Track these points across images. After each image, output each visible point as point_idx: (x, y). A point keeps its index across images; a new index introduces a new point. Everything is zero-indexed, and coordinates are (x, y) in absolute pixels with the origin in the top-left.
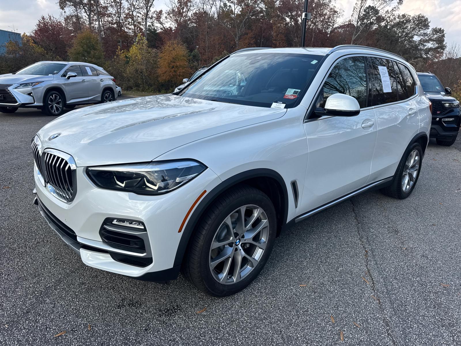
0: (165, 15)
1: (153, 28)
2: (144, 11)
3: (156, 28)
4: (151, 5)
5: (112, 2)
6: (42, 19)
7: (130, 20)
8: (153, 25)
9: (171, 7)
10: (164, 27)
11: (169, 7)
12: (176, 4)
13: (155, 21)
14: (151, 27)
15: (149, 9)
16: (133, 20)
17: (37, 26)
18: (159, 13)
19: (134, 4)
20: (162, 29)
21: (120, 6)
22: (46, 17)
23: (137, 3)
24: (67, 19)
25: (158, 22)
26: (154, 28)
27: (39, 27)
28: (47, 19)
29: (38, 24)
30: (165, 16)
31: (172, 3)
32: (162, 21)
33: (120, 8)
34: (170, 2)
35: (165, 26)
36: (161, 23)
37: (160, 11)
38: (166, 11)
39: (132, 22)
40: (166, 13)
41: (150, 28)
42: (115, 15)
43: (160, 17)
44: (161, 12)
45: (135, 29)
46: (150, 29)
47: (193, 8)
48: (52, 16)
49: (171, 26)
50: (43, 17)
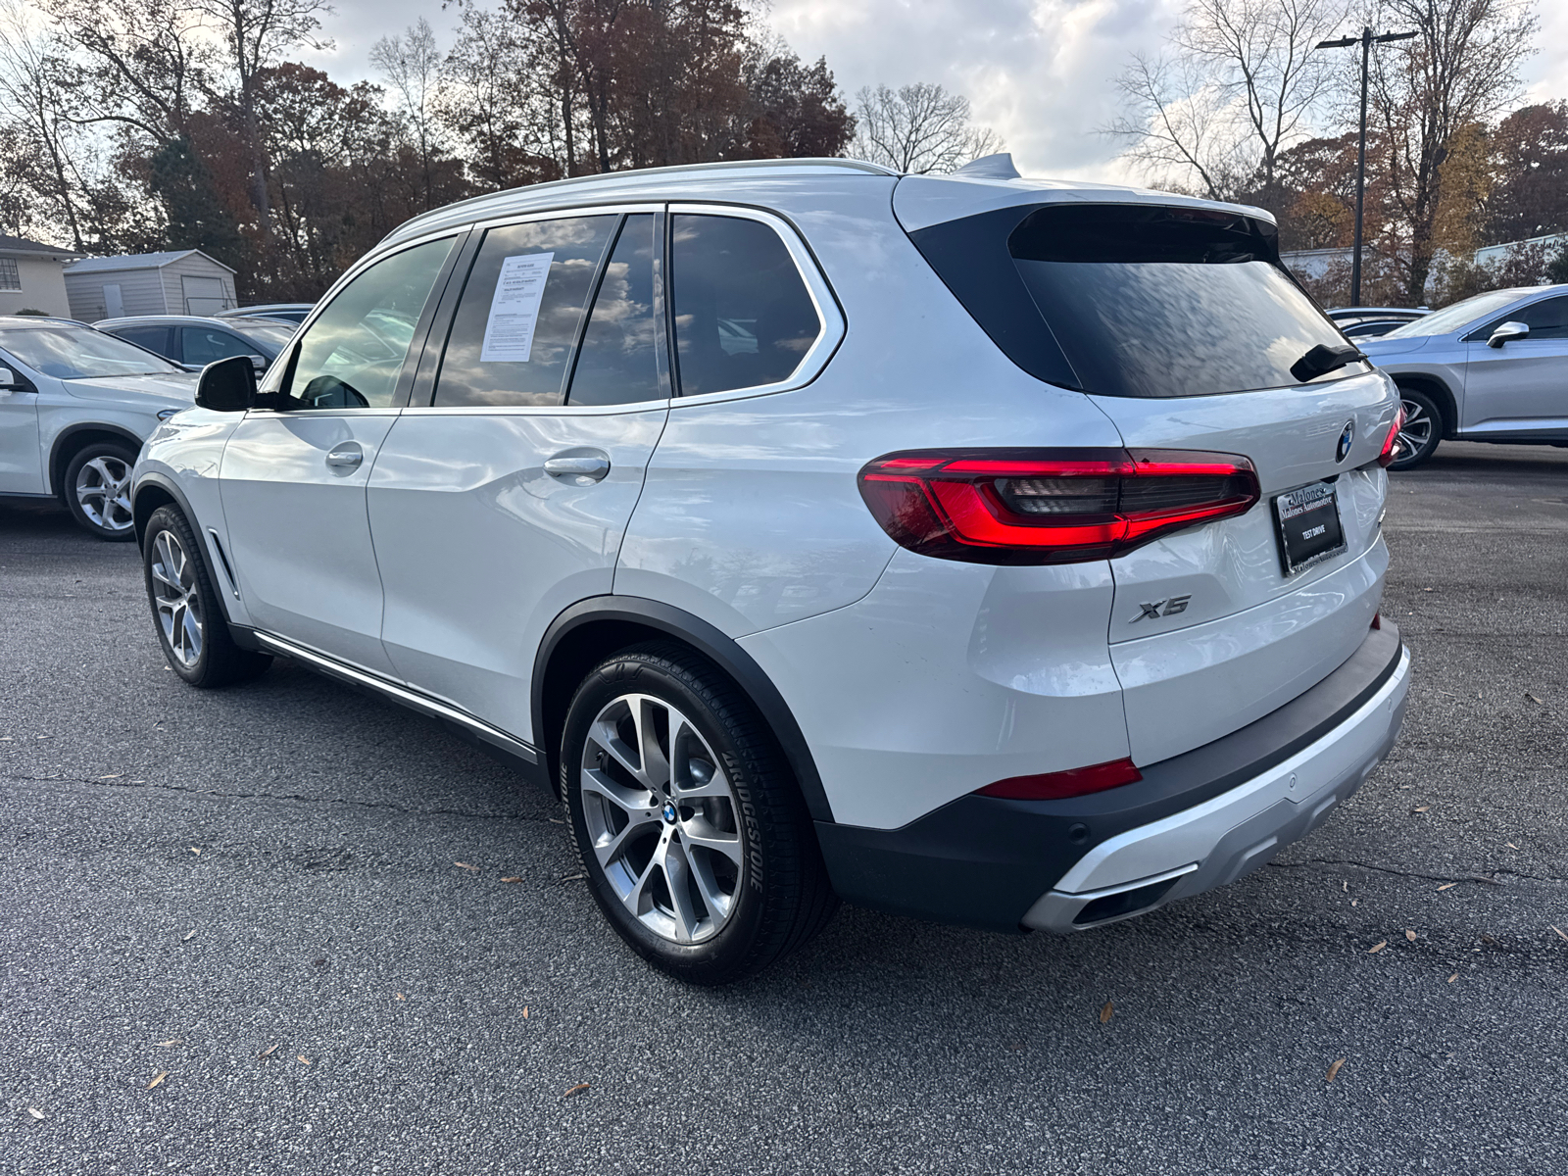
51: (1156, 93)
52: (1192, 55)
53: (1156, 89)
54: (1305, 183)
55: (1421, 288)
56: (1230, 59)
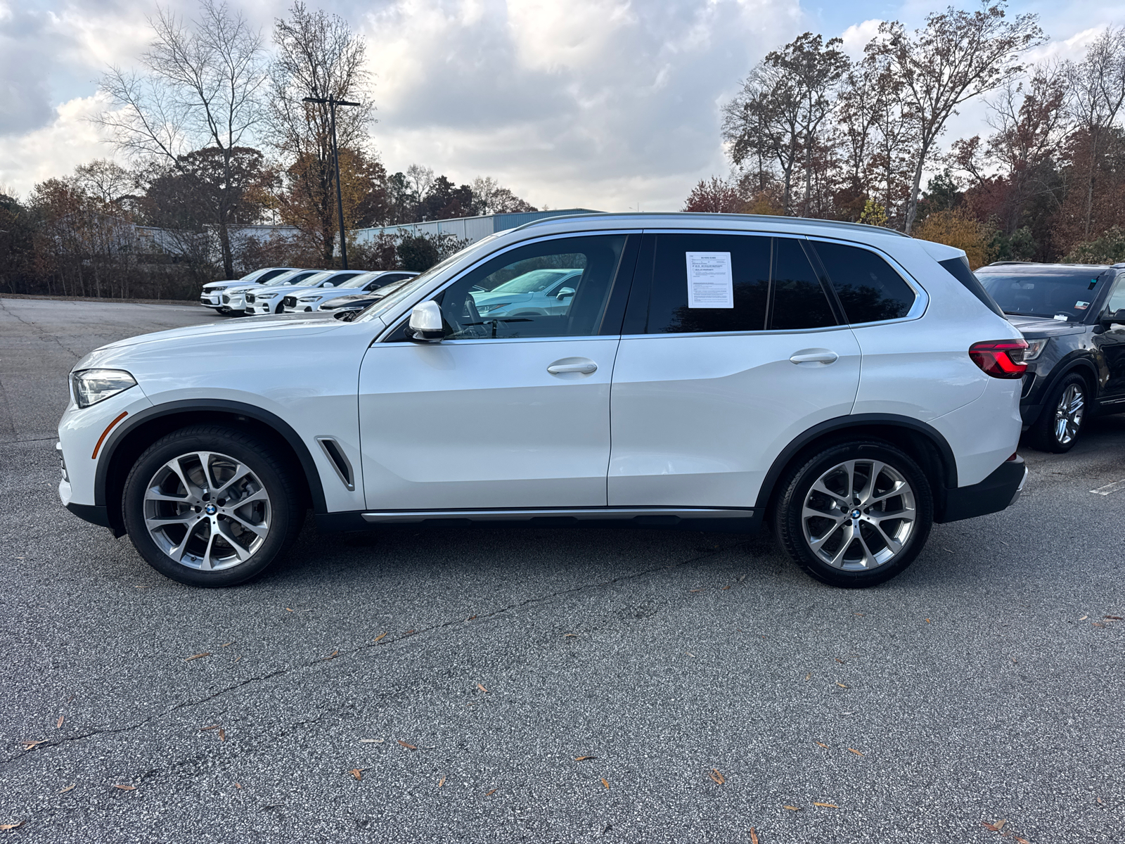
0: (986, 147)
1: (947, 181)
2: (916, 146)
3: (955, 182)
4: (937, 129)
5: (845, 135)
6: (698, 188)
7: (881, 170)
8: (947, 175)
9: (1001, 127)
10: (978, 177)
11: (998, 126)
12: (1016, 117)
13: (956, 165)
14: (942, 181)
15: (932, 139)
16: (887, 168)
17: (687, 202)
18: (970, 145)
19: (896, 131)
20: (972, 182)
21: (863, 140)
22: (708, 183)
23: (903, 130)
24: (743, 183)
25: (962, 167)
26: (951, 182)
27: (691, 203)
28: (710, 187)
29: (690, 197)
30: (985, 150)
31: (1006, 117)
32: (973, 163)
33: (863, 145)
34: (1000, 114)
35: (980, 174)
36: (972, 169)
37: (972, 141)
38: (991, 136)
39: (886, 174)
40: (989, 142)
41: (940, 183)
42: (847, 162)
43: (971, 154)
44: (974, 141)
45: (889, 190)
46: (939, 185)
47: (1067, 121)
48: (718, 178)
49: (1001, 172)
50: (703, 183)
51: (133, 99)
52: (162, 77)
53: (132, 96)
54: (210, 176)
55: (331, 256)
56: (189, 86)
